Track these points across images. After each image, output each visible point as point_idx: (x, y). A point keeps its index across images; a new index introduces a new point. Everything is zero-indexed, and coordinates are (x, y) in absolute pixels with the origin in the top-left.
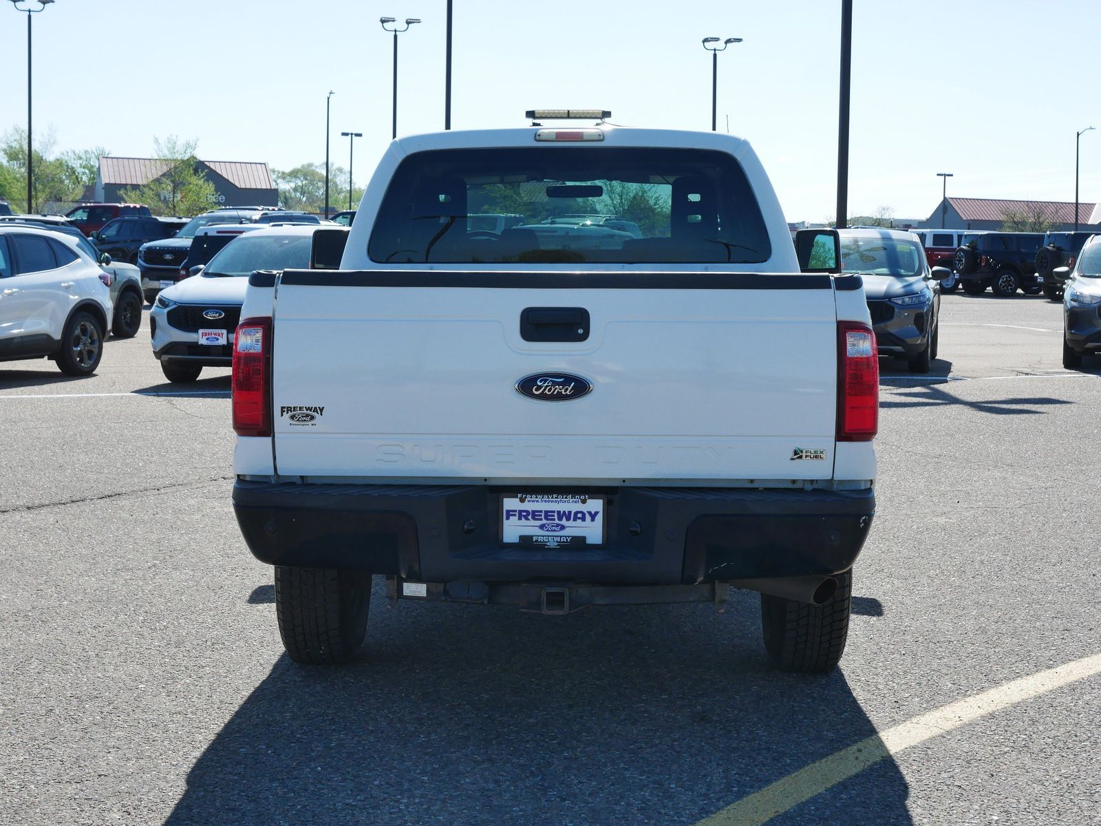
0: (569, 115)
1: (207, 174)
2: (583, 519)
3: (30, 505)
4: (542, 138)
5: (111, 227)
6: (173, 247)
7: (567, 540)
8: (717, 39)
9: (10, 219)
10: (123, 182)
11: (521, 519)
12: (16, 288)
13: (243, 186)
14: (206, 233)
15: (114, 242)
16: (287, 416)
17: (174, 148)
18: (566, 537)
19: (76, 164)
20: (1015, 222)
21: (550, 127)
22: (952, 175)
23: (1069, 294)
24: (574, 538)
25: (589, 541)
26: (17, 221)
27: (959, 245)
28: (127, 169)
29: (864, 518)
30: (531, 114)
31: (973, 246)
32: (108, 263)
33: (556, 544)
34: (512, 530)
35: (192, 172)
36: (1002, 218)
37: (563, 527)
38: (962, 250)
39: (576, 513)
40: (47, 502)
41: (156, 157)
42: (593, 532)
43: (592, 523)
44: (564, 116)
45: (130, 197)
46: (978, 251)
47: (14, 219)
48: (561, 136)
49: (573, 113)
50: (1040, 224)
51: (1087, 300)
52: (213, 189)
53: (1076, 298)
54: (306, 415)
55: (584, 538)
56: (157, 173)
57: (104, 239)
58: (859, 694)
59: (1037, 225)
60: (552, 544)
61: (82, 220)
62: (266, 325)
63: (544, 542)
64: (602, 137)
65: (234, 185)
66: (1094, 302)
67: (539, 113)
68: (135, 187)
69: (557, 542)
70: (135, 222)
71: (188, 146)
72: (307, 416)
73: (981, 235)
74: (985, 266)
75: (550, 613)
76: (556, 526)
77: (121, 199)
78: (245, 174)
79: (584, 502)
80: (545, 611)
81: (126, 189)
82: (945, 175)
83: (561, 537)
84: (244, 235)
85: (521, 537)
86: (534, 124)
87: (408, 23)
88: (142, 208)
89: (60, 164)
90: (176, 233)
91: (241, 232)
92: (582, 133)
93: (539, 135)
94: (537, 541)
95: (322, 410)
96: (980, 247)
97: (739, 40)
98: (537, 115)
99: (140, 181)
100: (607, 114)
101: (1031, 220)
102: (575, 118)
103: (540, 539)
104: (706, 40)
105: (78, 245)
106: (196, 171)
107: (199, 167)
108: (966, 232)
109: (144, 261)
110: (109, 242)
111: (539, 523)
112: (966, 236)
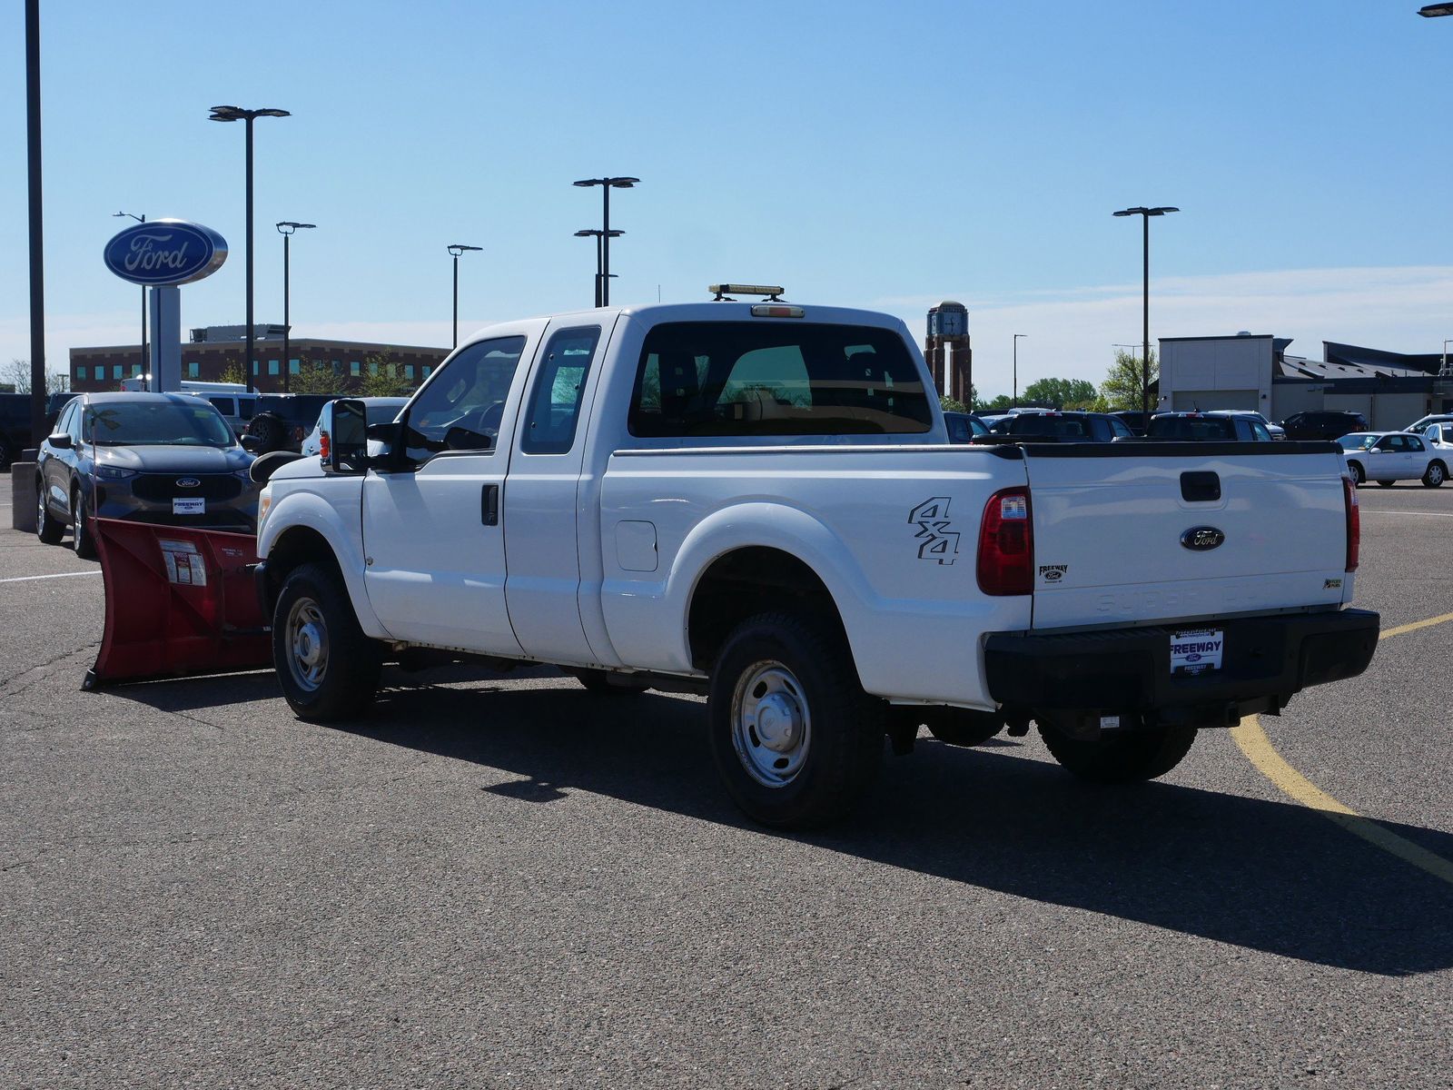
2: (1212, 649)
4: (758, 313)
11: (1177, 652)
16: (1043, 574)
18: (1203, 665)
24: (1207, 665)
25: (1213, 666)
33: (1198, 671)
34: (1177, 660)
37: (1200, 657)
39: (1208, 644)
42: (1215, 658)
43: (1216, 651)
54: (1055, 573)
55: (1210, 664)
60: (1194, 672)
62: (1023, 492)
63: (1190, 670)
64: (803, 314)
72: (1057, 573)
76: (1197, 657)
79: (1213, 634)
83: (1200, 665)
85: (1179, 665)
92: (790, 309)
93: (756, 311)
94: (1186, 670)
95: (1066, 568)
98: (730, 289)
103: (1188, 668)
111: (1186, 655)
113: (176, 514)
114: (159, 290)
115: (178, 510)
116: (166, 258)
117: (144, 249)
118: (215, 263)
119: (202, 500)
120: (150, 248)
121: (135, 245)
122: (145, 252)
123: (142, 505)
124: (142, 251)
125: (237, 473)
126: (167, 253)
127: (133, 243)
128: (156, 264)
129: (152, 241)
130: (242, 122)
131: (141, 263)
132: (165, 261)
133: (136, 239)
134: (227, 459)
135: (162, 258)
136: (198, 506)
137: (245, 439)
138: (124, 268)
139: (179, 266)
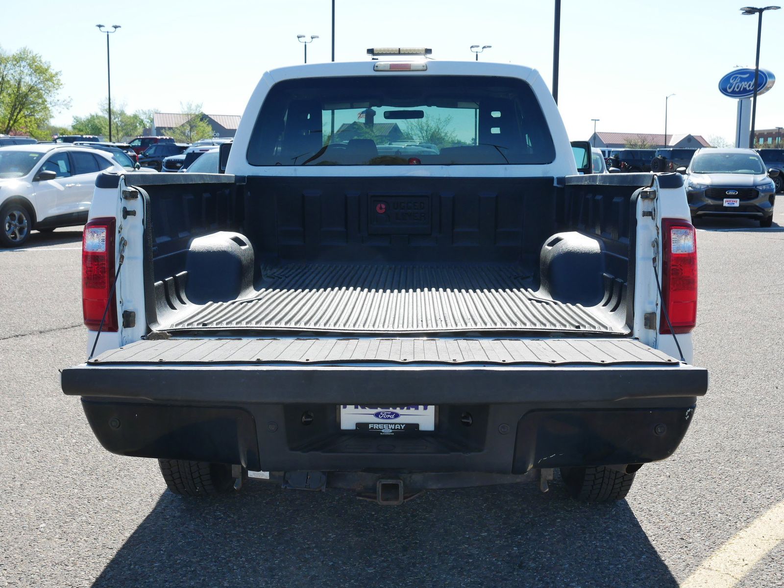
0: (399, 53)
1: (208, 121)
3: (42, 330)
4: (379, 68)
5: (151, 148)
6: (181, 160)
7: (401, 427)
8: (478, 46)
9: (80, 144)
10: (163, 126)
11: (357, 408)
12: (73, 183)
13: (229, 128)
14: (194, 151)
15: (153, 157)
17: (190, 107)
18: (400, 424)
19: (142, 117)
20: (631, 145)
21: (384, 61)
22: (599, 120)
23: (688, 183)
24: (408, 426)
25: (422, 428)
26: (84, 144)
27: (609, 156)
28: (168, 119)
29: (689, 411)
30: (371, 51)
31: (617, 157)
32: (139, 168)
33: (391, 431)
34: (349, 418)
35: (199, 119)
36: (624, 142)
37: (397, 415)
38: (611, 159)
40: (55, 328)
41: (181, 113)
42: (426, 419)
43: (425, 411)
44: (396, 52)
45: (168, 134)
46: (619, 160)
47: (83, 144)
48: (393, 67)
49: (403, 50)
50: (645, 145)
51: (698, 187)
52: (211, 129)
53: (691, 185)
55: (417, 425)
56: (183, 121)
57: (147, 156)
58: (648, 528)
59: (643, 145)
60: (387, 431)
61: (138, 146)
62: (109, 225)
63: (379, 429)
64: (425, 68)
65: (224, 127)
66: (702, 187)
67: (377, 50)
68: (170, 128)
69: (392, 429)
70: (164, 146)
71: (198, 106)
73: (621, 151)
74: (623, 168)
75: (385, 503)
76: (390, 414)
77: (162, 135)
78: (230, 122)
80: (380, 502)
81: (165, 129)
82: (595, 120)
83: (395, 424)
84: (208, 152)
85: (358, 425)
86: (373, 59)
87: (312, 38)
88: (170, 139)
89: (135, 117)
90: (183, 152)
91: (208, 150)
92: (410, 64)
93: (377, 66)
94: (372, 428)
96: (621, 157)
97: (490, 47)
98: (375, 52)
99: (174, 126)
100: (428, 51)
101: (640, 143)
102: (405, 54)
103: (376, 427)
104: (472, 47)
105: (113, 158)
106: (202, 120)
107: (204, 117)
108: (613, 149)
109: (166, 167)
110: (150, 157)
111: (374, 411)
112: (613, 151)
113: (725, 207)
114: (741, 101)
115: (725, 204)
116: (745, 85)
117: (736, 81)
118: (769, 86)
119: (738, 200)
120: (738, 81)
121: (732, 80)
122: (736, 83)
123: (710, 202)
124: (735, 83)
125: (758, 187)
126: (746, 83)
127: (731, 79)
128: (740, 89)
129: (741, 78)
130: (757, 14)
131: (734, 88)
132: (745, 87)
133: (732, 77)
134: (754, 181)
135: (744, 85)
136: (736, 203)
137: (772, 171)
138: (727, 92)
139: (751, 89)
